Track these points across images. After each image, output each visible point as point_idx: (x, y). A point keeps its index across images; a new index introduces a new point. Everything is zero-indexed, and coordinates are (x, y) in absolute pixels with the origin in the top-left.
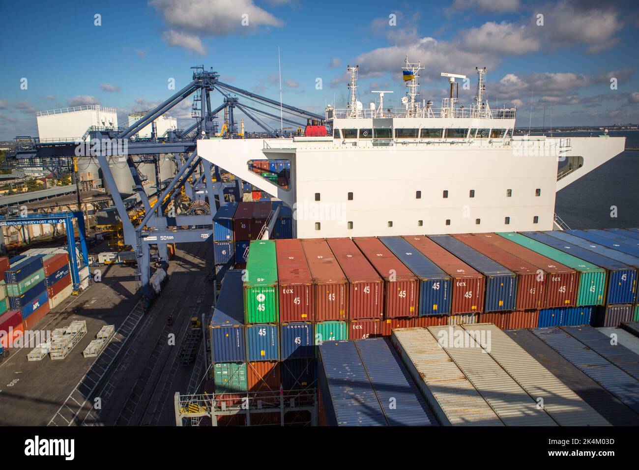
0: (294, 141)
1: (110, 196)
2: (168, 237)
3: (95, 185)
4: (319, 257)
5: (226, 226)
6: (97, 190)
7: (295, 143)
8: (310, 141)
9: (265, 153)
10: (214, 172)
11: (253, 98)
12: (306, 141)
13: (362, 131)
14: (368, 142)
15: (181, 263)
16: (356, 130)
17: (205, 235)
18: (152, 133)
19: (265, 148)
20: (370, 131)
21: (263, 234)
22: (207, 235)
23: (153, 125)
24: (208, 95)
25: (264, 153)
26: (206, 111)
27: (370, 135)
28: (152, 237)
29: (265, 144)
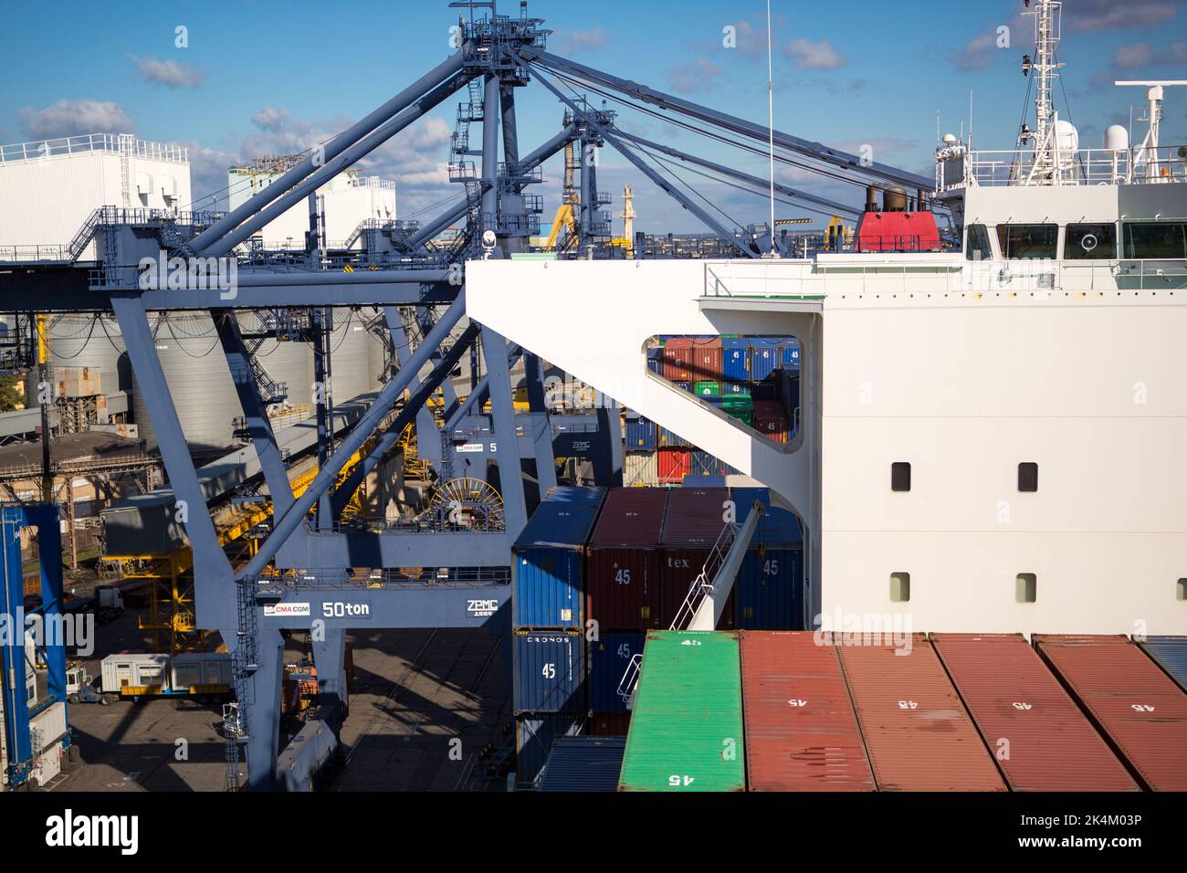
0: (816, 270)
1: (155, 452)
2: (349, 607)
3: (103, 413)
4: (903, 705)
5: (560, 574)
6: (114, 429)
7: (820, 275)
8: (875, 270)
9: (709, 313)
10: (524, 375)
11: (668, 113)
12: (859, 270)
13: (1075, 232)
14: (1100, 274)
15: (392, 703)
16: (1054, 228)
17: (483, 603)
18: (307, 234)
19: (711, 292)
20: (1105, 232)
21: (695, 607)
22: (489, 603)
23: (312, 206)
24: (508, 103)
25: (706, 311)
26: (501, 157)
27: (1105, 249)
28: (292, 605)
29: (711, 280)
